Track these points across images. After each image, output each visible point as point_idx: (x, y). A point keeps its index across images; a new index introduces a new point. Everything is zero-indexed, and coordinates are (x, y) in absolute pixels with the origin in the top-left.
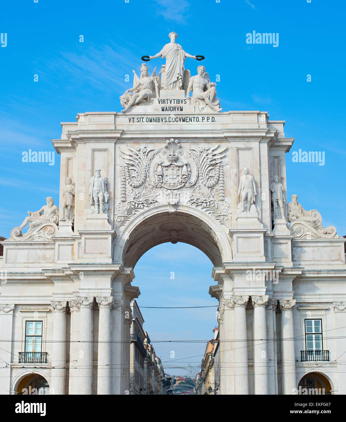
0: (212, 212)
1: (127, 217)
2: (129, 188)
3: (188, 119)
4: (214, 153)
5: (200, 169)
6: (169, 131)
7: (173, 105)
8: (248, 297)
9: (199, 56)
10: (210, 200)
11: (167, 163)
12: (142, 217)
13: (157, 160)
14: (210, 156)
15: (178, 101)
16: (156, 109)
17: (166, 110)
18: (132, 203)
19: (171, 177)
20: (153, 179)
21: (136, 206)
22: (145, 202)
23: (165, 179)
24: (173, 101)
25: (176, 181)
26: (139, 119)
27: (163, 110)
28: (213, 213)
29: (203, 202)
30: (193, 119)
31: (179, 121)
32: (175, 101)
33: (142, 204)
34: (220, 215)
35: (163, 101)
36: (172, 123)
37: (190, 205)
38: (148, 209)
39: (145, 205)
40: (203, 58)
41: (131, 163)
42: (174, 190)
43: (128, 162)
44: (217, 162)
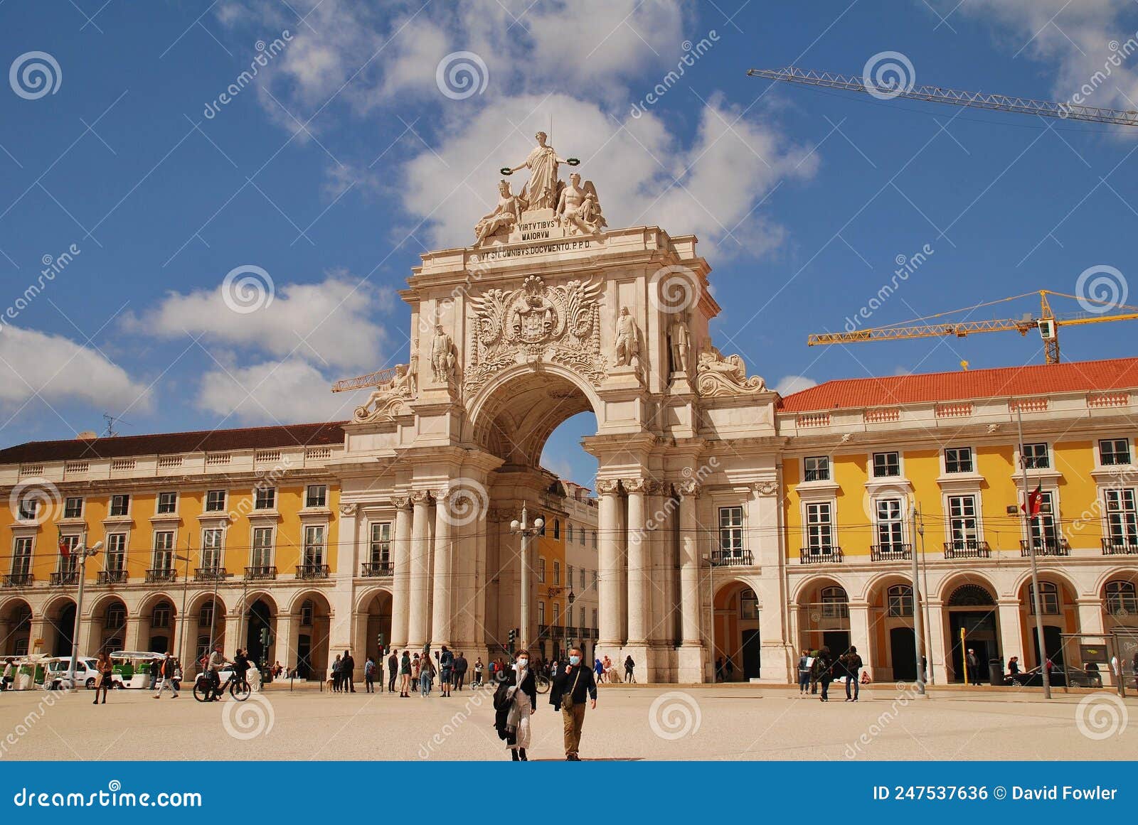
0: (583, 370)
1: (478, 384)
2: (481, 346)
3: (556, 247)
4: (587, 290)
5: (568, 313)
6: (528, 268)
7: (537, 230)
8: (617, 481)
9: (573, 160)
10: (580, 354)
11: (527, 308)
12: (496, 384)
13: (515, 306)
14: (581, 295)
15: (544, 225)
16: (515, 239)
17: (528, 238)
18: (484, 365)
19: (531, 327)
20: (510, 332)
22: (500, 362)
23: (524, 331)
24: (537, 225)
25: (537, 332)
26: (495, 254)
27: (524, 239)
28: (585, 371)
29: (571, 357)
30: (561, 247)
31: (544, 252)
32: (540, 224)
33: (495, 365)
34: (593, 372)
35: (526, 227)
36: (535, 255)
37: (556, 363)
38: (504, 371)
39: (501, 367)
40: (578, 162)
41: (482, 312)
42: (536, 343)
43: (479, 312)
44: (590, 302)
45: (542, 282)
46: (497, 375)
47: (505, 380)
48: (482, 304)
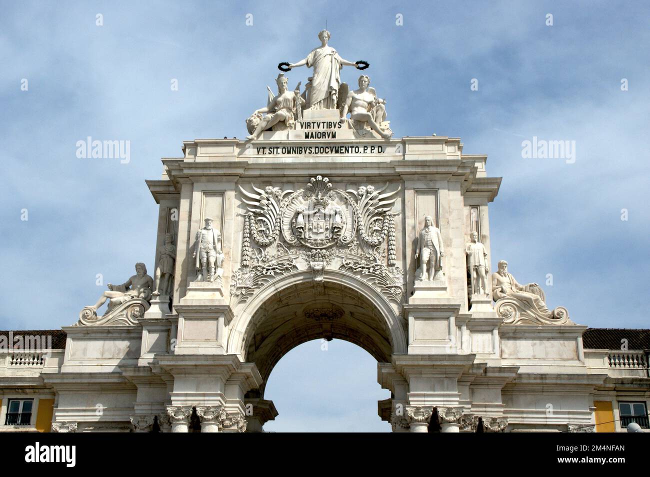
0: (377, 282)
1: (250, 288)
2: (254, 246)
3: (344, 149)
4: (381, 197)
5: (360, 220)
6: (315, 166)
7: (321, 130)
8: (432, 409)
9: (361, 62)
10: (373, 264)
12: (273, 289)
13: (297, 207)
14: (375, 201)
15: (330, 125)
16: (297, 136)
17: (312, 136)
18: (259, 268)
19: (315, 231)
20: (290, 234)
21: (264, 272)
22: (277, 267)
24: (322, 125)
26: (272, 150)
27: (307, 137)
29: (363, 268)
30: (350, 149)
31: (330, 152)
32: (325, 124)
33: (272, 269)
34: (388, 285)
35: (308, 125)
36: (319, 155)
37: (343, 271)
38: (282, 277)
39: (278, 271)
40: (367, 65)
41: (258, 210)
42: (321, 249)
43: (254, 210)
44: (385, 209)
45: (330, 184)
46: (274, 280)
47: (282, 285)
48: (259, 201)
